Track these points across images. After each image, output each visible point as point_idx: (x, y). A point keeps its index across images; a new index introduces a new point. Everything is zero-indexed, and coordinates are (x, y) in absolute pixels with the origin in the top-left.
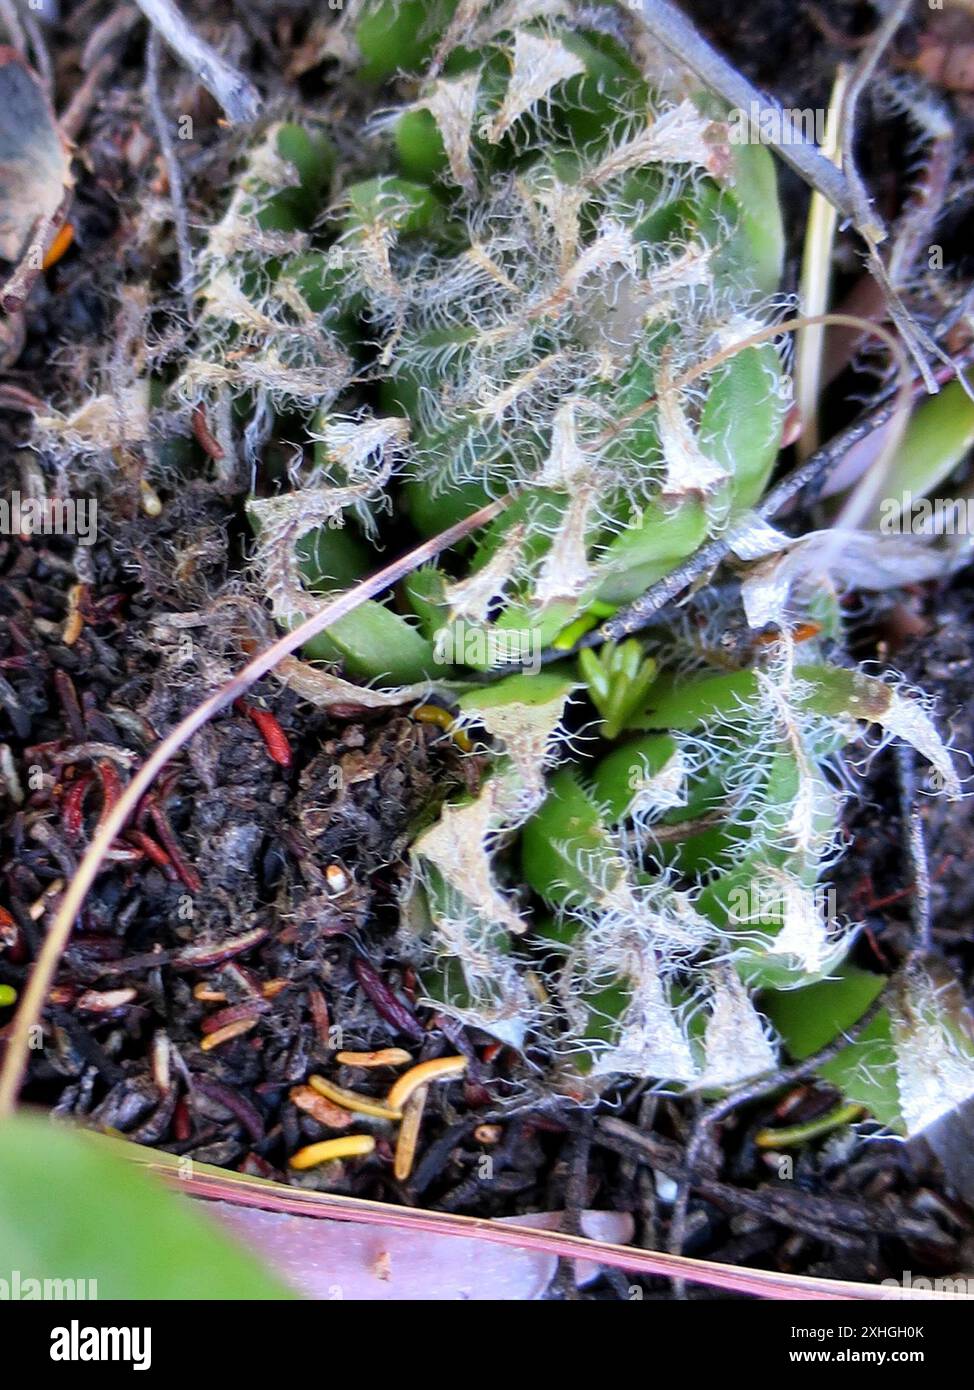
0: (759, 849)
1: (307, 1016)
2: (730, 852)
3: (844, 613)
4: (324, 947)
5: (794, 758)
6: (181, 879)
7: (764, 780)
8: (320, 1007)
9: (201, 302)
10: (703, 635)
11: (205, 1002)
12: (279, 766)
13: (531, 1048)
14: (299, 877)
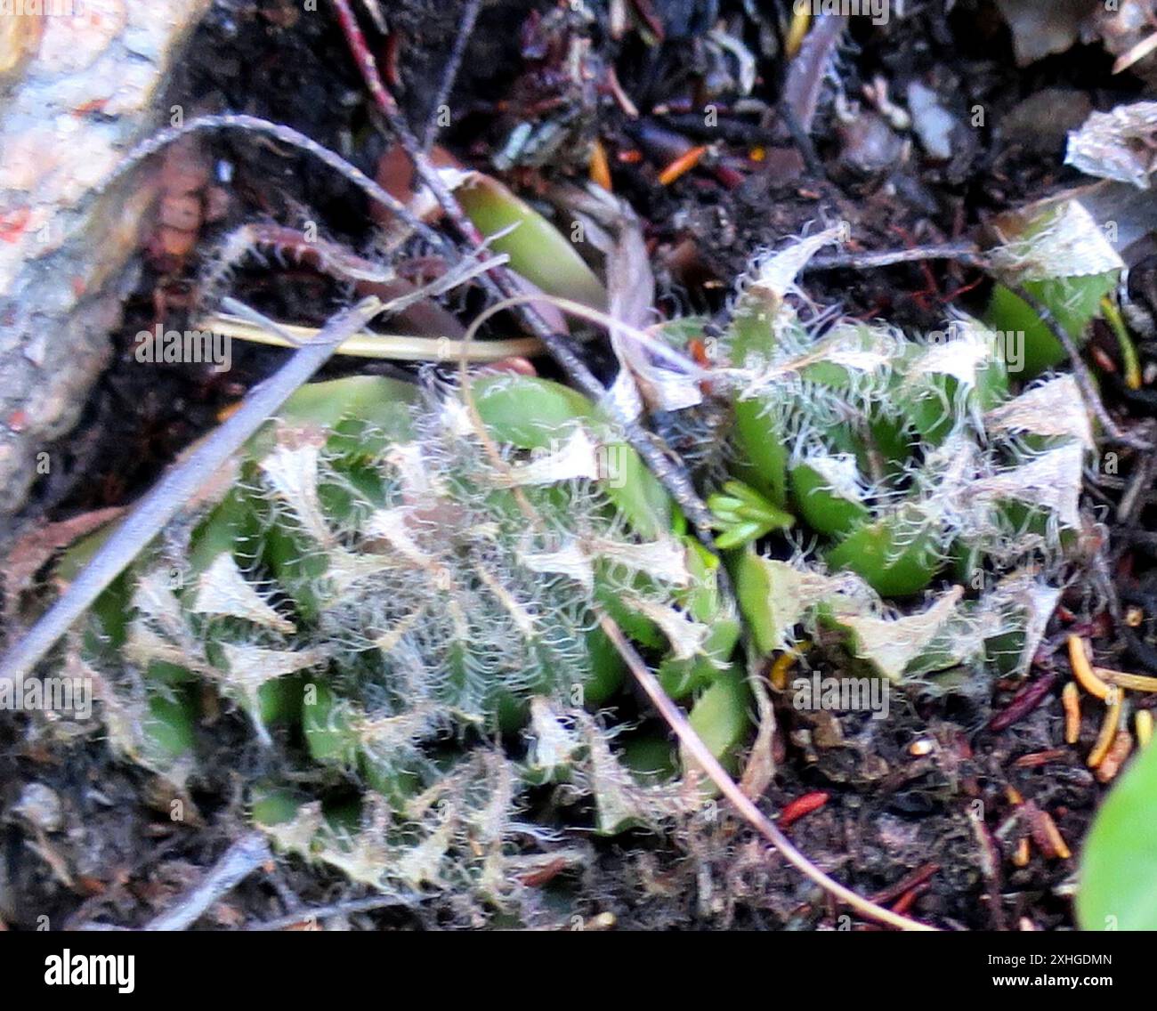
0: (888, 395)
1: (1038, 770)
2: (891, 418)
3: (678, 316)
4: (982, 757)
5: (812, 365)
6: (926, 880)
7: (830, 390)
8: (1032, 759)
9: (425, 885)
10: (702, 441)
11: (1031, 857)
12: (829, 802)
13: (1060, 581)
14: (921, 780)
